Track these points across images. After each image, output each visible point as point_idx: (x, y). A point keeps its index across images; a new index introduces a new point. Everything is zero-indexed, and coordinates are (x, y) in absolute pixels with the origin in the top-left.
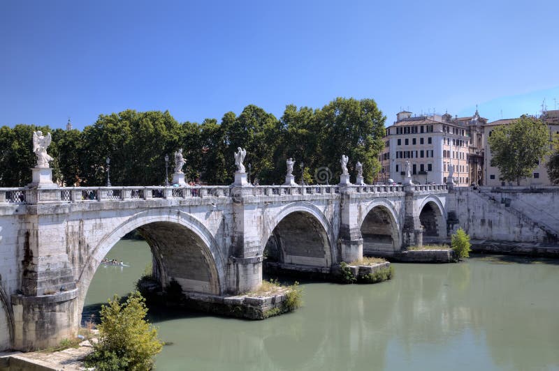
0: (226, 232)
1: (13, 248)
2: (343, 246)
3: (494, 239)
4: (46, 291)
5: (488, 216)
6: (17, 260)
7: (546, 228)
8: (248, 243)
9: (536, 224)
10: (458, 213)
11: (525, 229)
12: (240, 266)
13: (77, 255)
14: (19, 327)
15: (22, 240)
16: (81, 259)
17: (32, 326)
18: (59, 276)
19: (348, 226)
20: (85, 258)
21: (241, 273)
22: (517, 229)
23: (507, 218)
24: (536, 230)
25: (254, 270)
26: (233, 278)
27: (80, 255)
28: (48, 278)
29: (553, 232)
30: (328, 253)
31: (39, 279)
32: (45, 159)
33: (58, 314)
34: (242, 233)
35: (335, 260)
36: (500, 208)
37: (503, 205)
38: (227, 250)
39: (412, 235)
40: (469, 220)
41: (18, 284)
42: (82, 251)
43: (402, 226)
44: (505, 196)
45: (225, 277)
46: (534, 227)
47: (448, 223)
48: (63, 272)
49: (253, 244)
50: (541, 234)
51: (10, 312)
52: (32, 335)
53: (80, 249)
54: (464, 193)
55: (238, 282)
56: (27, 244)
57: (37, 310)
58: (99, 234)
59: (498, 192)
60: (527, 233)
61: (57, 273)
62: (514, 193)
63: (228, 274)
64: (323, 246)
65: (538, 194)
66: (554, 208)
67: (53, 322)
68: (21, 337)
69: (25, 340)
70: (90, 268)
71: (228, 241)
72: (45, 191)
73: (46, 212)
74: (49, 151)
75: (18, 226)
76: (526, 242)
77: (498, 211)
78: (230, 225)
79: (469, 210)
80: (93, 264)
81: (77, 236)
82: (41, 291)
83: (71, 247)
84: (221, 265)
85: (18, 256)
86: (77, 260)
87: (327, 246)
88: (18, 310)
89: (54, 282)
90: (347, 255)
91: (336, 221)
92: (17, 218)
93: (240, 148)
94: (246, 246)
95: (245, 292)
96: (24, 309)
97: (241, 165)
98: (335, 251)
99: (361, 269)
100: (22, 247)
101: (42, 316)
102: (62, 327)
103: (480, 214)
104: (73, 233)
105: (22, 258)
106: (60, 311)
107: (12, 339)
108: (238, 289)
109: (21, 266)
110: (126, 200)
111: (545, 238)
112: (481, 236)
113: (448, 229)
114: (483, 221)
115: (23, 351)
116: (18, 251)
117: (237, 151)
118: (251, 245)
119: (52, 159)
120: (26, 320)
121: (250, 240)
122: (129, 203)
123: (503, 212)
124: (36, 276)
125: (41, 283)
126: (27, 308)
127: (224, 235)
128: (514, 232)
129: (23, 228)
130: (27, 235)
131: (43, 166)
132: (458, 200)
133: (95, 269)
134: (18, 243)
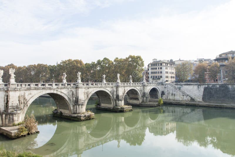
0: (74, 96)
1: (3, 99)
2: (117, 101)
3: (176, 100)
4: (11, 111)
5: (174, 93)
6: (4, 103)
7: (191, 97)
8: (80, 99)
9: (188, 95)
10: (165, 91)
11: (185, 97)
12: (77, 106)
13: (23, 102)
14: (4, 120)
15: (6, 97)
16: (24, 103)
17: (7, 120)
18: (16, 107)
19: (119, 95)
20: (25, 102)
21: (78, 108)
22: (182, 97)
23: (179, 93)
24: (188, 97)
25: (82, 107)
26: (75, 109)
27: (24, 102)
28: (12, 107)
29: (193, 98)
30: (112, 103)
31: (9, 108)
32: (13, 76)
33: (14, 117)
34: (78, 97)
35: (115, 105)
36: (177, 90)
37: (178, 89)
38: (74, 101)
39: (145, 98)
40: (168, 94)
41: (5, 109)
42: (25, 101)
43: (142, 95)
44: (179, 86)
45: (73, 110)
46: (187, 96)
47: (161, 95)
48: (17, 106)
49: (82, 100)
50: (189, 99)
51: (2, 116)
52: (7, 123)
53: (24, 100)
54: (166, 85)
55: (77, 110)
56: (7, 99)
57: (8, 116)
58: (30, 96)
59: (177, 85)
60: (185, 98)
61: (15, 106)
62: (182, 85)
63: (74, 108)
64: (111, 101)
65: (189, 86)
66: (194, 90)
67: (13, 119)
68: (4, 123)
69: (5, 124)
70: (27, 105)
71: (74, 99)
72: (12, 84)
73: (12, 90)
74: (14, 74)
75: (5, 94)
76: (185, 101)
77: (177, 91)
78: (75, 94)
79: (168, 91)
80: (28, 104)
81: (23, 97)
82: (9, 111)
83: (21, 99)
84: (72, 106)
85: (4, 102)
86: (23, 103)
87: (112, 101)
88: (4, 116)
89: (14, 109)
90: (118, 104)
91: (115, 93)
92: (4, 92)
93: (79, 72)
94: (79, 100)
95: (79, 113)
96: (5, 116)
97: (79, 77)
98: (114, 102)
99: (121, 108)
100: (6, 99)
101: (10, 117)
102: (15, 121)
103: (171, 92)
104: (22, 96)
105: (6, 102)
106: (15, 116)
107: (2, 123)
108: (77, 112)
109: (5, 104)
110: (39, 87)
111: (190, 100)
112: (172, 99)
113: (162, 96)
114: (172, 94)
115: (5, 127)
116: (4, 100)
117: (78, 73)
118: (81, 100)
119: (15, 76)
120: (6, 119)
121: (81, 98)
122: (40, 88)
123: (178, 91)
124: (9, 107)
125: (10, 109)
126: (6, 115)
127: (73, 97)
128: (181, 98)
129: (6, 94)
130: (7, 96)
131: (12, 78)
132: (165, 87)
133: (29, 106)
134: (4, 98)
